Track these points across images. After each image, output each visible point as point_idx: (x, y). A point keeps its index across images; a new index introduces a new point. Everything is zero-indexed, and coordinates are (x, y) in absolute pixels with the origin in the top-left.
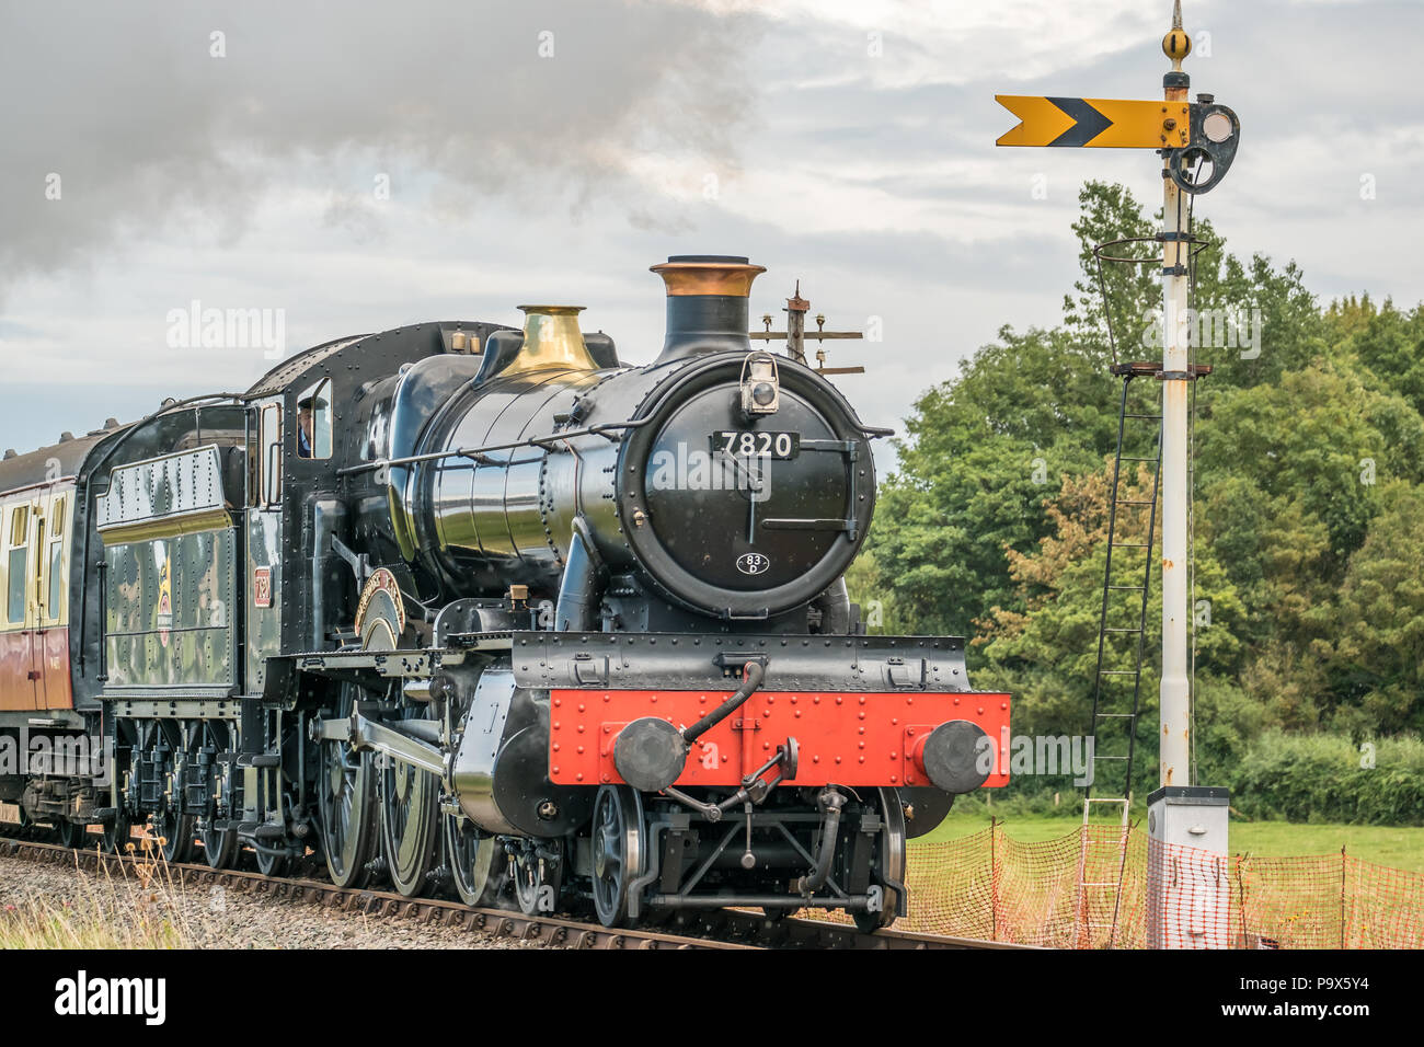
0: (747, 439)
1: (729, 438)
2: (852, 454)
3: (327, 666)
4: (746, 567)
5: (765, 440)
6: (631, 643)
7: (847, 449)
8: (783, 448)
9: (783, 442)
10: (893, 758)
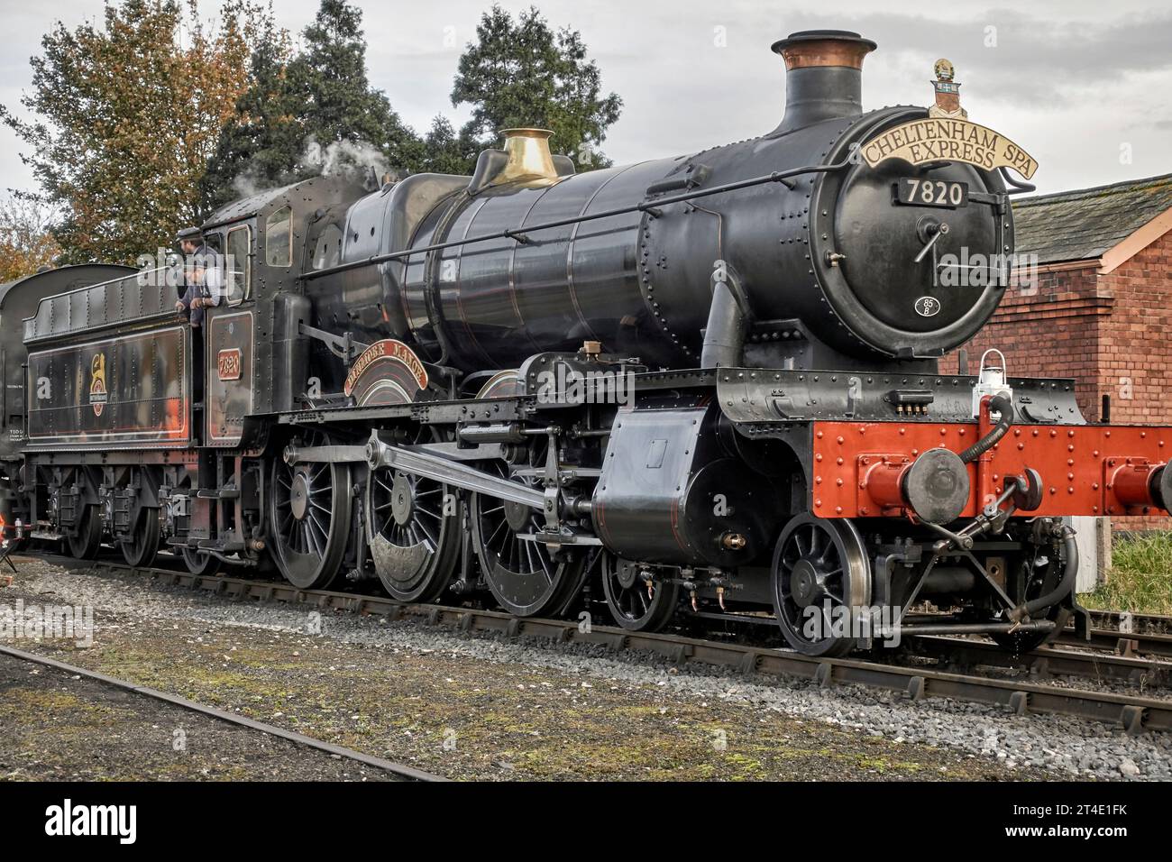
0: (928, 187)
1: (913, 185)
2: (1003, 206)
3: (325, 420)
4: (922, 309)
5: (941, 189)
6: (816, 381)
7: (998, 203)
8: (956, 198)
9: (956, 191)
10: (1095, 489)
